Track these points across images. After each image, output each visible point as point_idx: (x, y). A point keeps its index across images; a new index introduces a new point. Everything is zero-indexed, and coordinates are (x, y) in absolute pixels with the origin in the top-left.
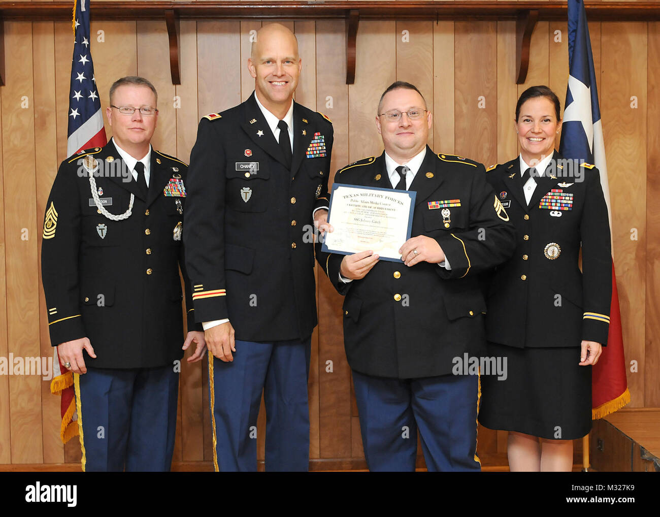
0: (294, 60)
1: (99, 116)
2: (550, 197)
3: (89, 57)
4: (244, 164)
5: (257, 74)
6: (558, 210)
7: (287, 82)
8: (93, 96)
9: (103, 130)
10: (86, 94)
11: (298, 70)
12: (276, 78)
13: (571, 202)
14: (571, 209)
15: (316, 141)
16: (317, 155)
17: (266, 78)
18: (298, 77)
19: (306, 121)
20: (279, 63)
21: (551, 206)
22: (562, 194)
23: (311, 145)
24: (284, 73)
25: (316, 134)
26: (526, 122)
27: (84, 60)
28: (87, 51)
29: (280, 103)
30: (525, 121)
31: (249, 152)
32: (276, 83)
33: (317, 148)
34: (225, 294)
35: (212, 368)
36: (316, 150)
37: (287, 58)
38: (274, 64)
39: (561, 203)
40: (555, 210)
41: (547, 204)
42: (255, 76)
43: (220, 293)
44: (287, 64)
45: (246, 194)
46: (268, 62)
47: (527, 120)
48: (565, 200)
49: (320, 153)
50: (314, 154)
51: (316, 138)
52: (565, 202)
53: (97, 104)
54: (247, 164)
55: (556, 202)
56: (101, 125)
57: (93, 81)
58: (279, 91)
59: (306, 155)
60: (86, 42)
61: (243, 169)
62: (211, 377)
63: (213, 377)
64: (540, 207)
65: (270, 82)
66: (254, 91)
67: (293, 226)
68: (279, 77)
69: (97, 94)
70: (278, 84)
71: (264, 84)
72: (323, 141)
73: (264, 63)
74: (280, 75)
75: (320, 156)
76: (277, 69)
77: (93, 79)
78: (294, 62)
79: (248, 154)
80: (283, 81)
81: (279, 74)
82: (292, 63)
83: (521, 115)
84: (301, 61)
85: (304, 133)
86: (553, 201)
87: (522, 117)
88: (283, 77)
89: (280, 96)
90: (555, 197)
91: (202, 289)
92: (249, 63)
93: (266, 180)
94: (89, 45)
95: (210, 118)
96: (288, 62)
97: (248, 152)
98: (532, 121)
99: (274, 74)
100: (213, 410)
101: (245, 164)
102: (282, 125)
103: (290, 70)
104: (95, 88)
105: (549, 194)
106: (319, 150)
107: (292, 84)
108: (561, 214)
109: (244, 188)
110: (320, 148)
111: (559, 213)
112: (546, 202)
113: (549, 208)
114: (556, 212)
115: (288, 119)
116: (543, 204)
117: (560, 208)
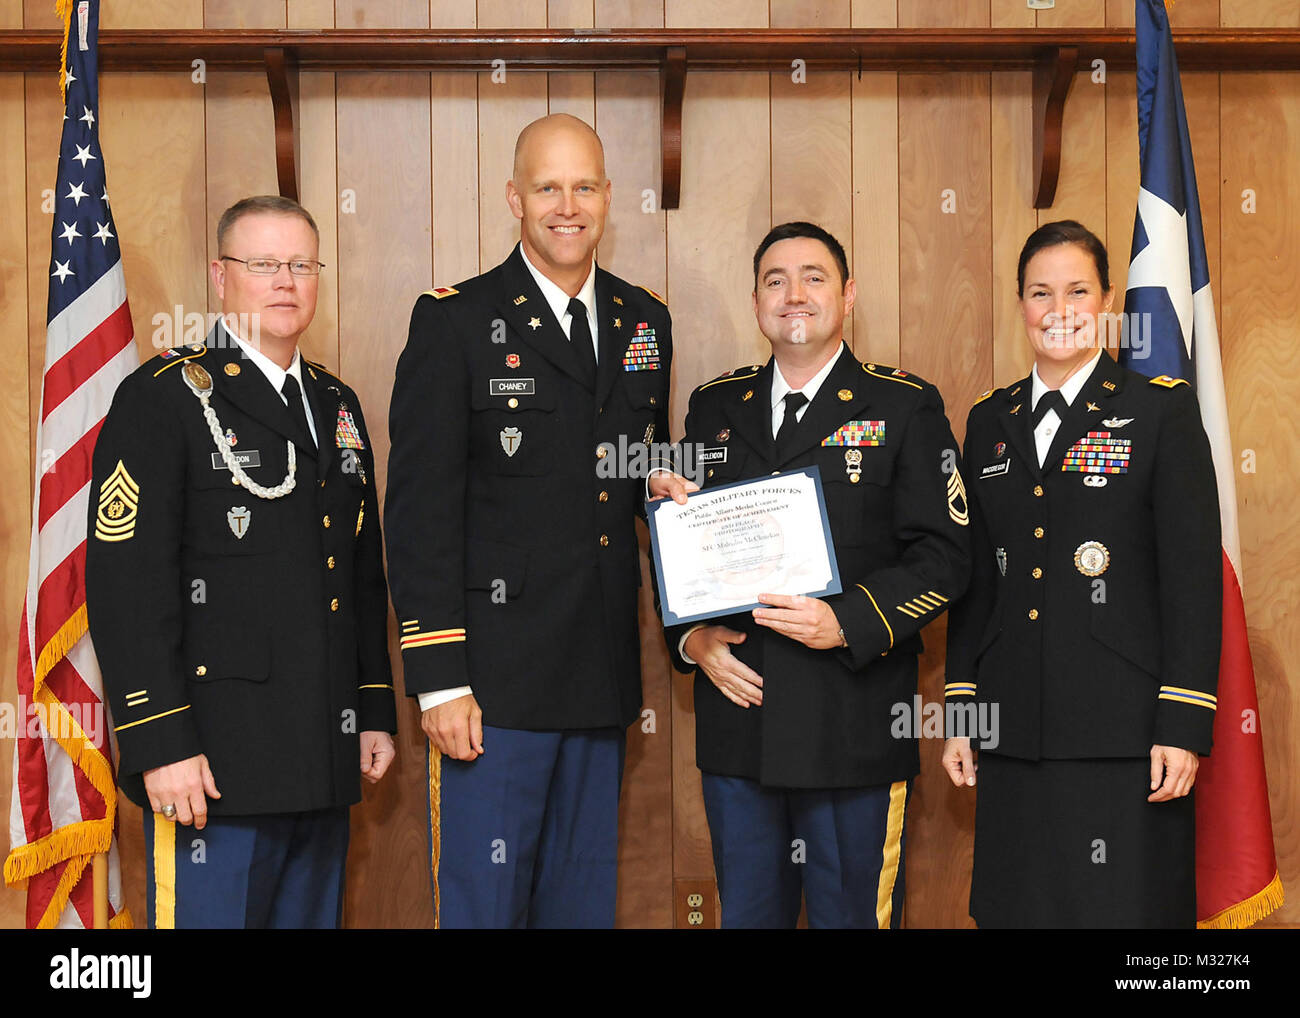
0: (597, 184)
1: (116, 276)
2: (1085, 448)
3: (96, 150)
4: (506, 383)
5: (524, 213)
6: (1099, 474)
7: (582, 228)
8: (103, 233)
9: (126, 306)
10: (88, 230)
11: (605, 203)
12: (563, 218)
13: (1127, 457)
14: (1125, 471)
15: (640, 340)
16: (644, 367)
17: (544, 220)
18: (604, 215)
19: (619, 301)
20: (567, 190)
21: (1086, 465)
22: (1108, 442)
23: (631, 347)
24: (577, 211)
25: (640, 325)
26: (1038, 297)
27: (84, 155)
28: (91, 137)
29: (571, 267)
30: (1035, 295)
31: (514, 359)
32: (562, 230)
33: (643, 353)
34: (463, 638)
35: (438, 786)
36: (641, 357)
37: (583, 181)
38: (559, 192)
39: (1105, 459)
40: (1093, 474)
41: (1078, 462)
42: (521, 215)
43: (455, 635)
44: (584, 192)
45: (511, 440)
46: (547, 189)
47: (1041, 294)
48: (1114, 452)
49: (648, 363)
50: (637, 364)
51: (640, 332)
52: (1113, 456)
53: (112, 253)
54: (512, 382)
55: (1097, 458)
56: (120, 295)
57: (104, 201)
58: (568, 245)
59: (623, 366)
60: (88, 117)
61: (502, 392)
62: (434, 803)
63: (438, 803)
64: (1064, 468)
65: (551, 228)
66: (519, 243)
67: (603, 501)
68: (568, 218)
69: (112, 229)
70: (566, 230)
71: (540, 232)
72: (654, 339)
73: (539, 191)
74: (570, 214)
75: (649, 367)
76: (563, 203)
77: (105, 197)
78: (596, 188)
79: (513, 362)
80: (575, 226)
81: (568, 211)
82: (593, 190)
83: (1027, 283)
84: (609, 184)
85: (618, 323)
86: (1091, 455)
87: (1030, 286)
88: (576, 217)
89: (569, 254)
90: (1095, 448)
91: (418, 628)
92: (510, 190)
93: (549, 413)
94: (95, 124)
95: (437, 296)
96: (586, 188)
97: (512, 359)
98: (1050, 294)
99: (559, 212)
100: (436, 870)
101: (509, 382)
102: (576, 308)
103: (589, 203)
104: (107, 217)
105: (1083, 441)
106: (647, 357)
107: (593, 231)
108: (1105, 482)
109: (506, 429)
110: (649, 353)
111: (1101, 480)
112: (1075, 458)
113: (1082, 469)
114: (1096, 479)
115: (587, 296)
116: (1071, 462)
117: (1104, 470)
